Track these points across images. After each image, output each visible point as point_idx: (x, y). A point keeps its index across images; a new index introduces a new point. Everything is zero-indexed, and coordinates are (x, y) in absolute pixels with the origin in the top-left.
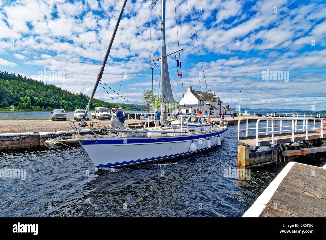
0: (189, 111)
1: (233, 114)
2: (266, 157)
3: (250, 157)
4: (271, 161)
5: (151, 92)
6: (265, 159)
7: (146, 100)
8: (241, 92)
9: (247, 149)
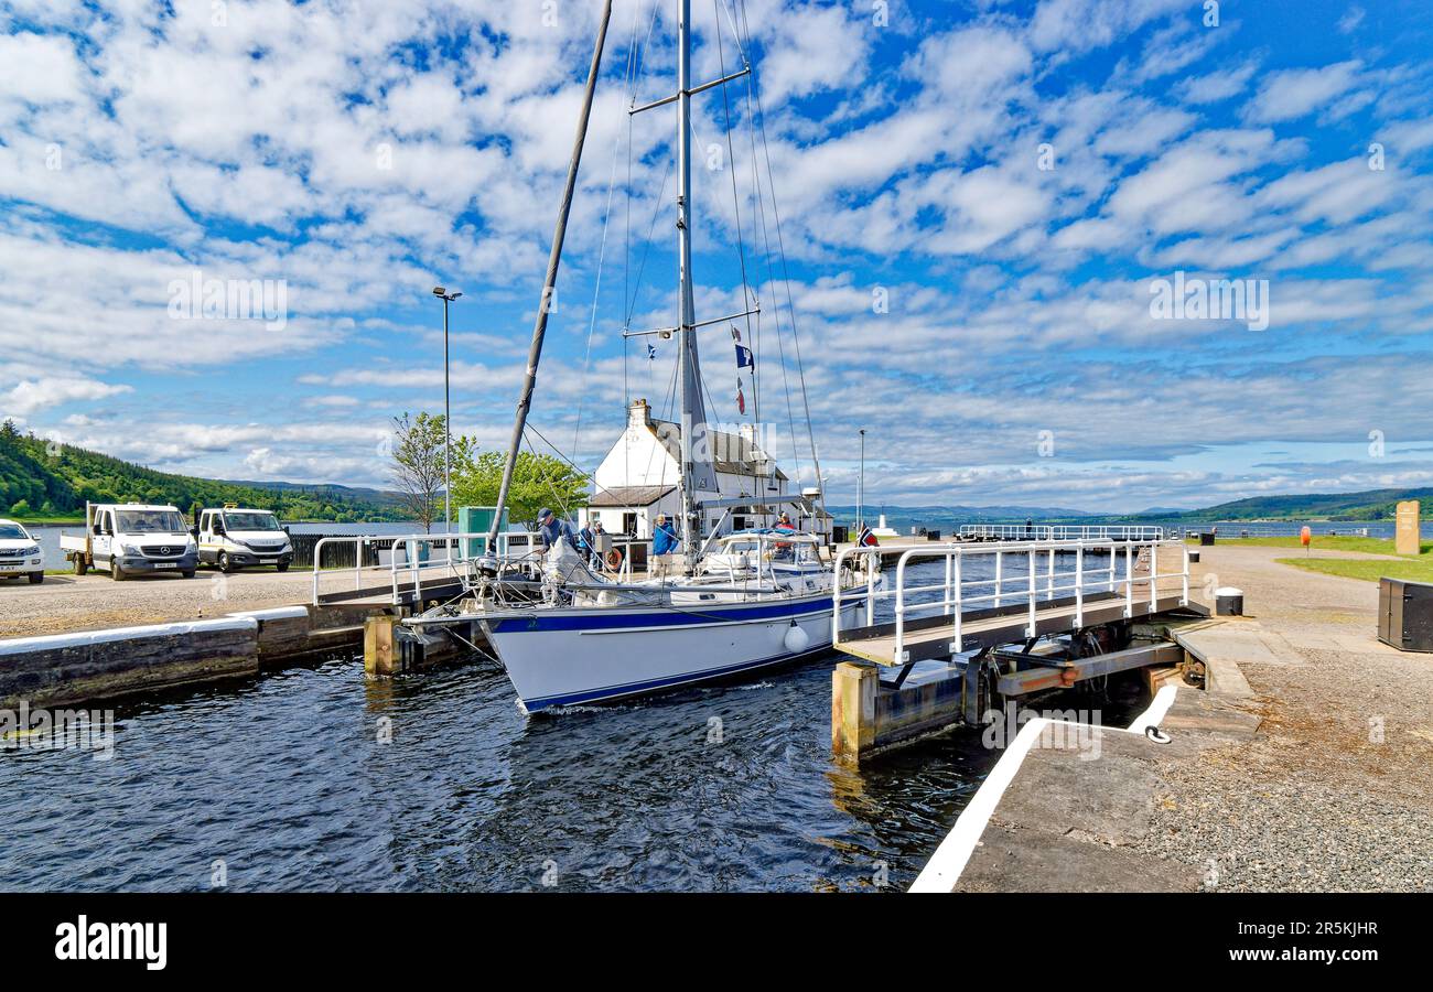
0: (639, 519)
1: (831, 531)
2: (940, 708)
3: (878, 711)
4: (957, 721)
5: (440, 424)
6: (936, 714)
7: (412, 464)
8: (862, 432)
9: (868, 681)
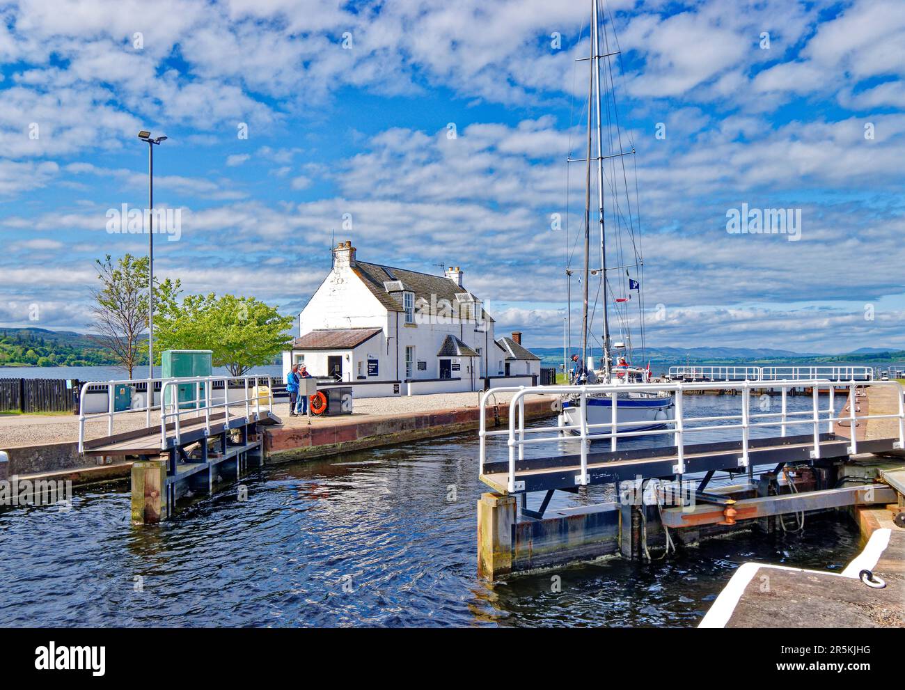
0: (344, 361)
1: (538, 373)
5: (146, 265)
7: (115, 308)
8: (569, 274)
